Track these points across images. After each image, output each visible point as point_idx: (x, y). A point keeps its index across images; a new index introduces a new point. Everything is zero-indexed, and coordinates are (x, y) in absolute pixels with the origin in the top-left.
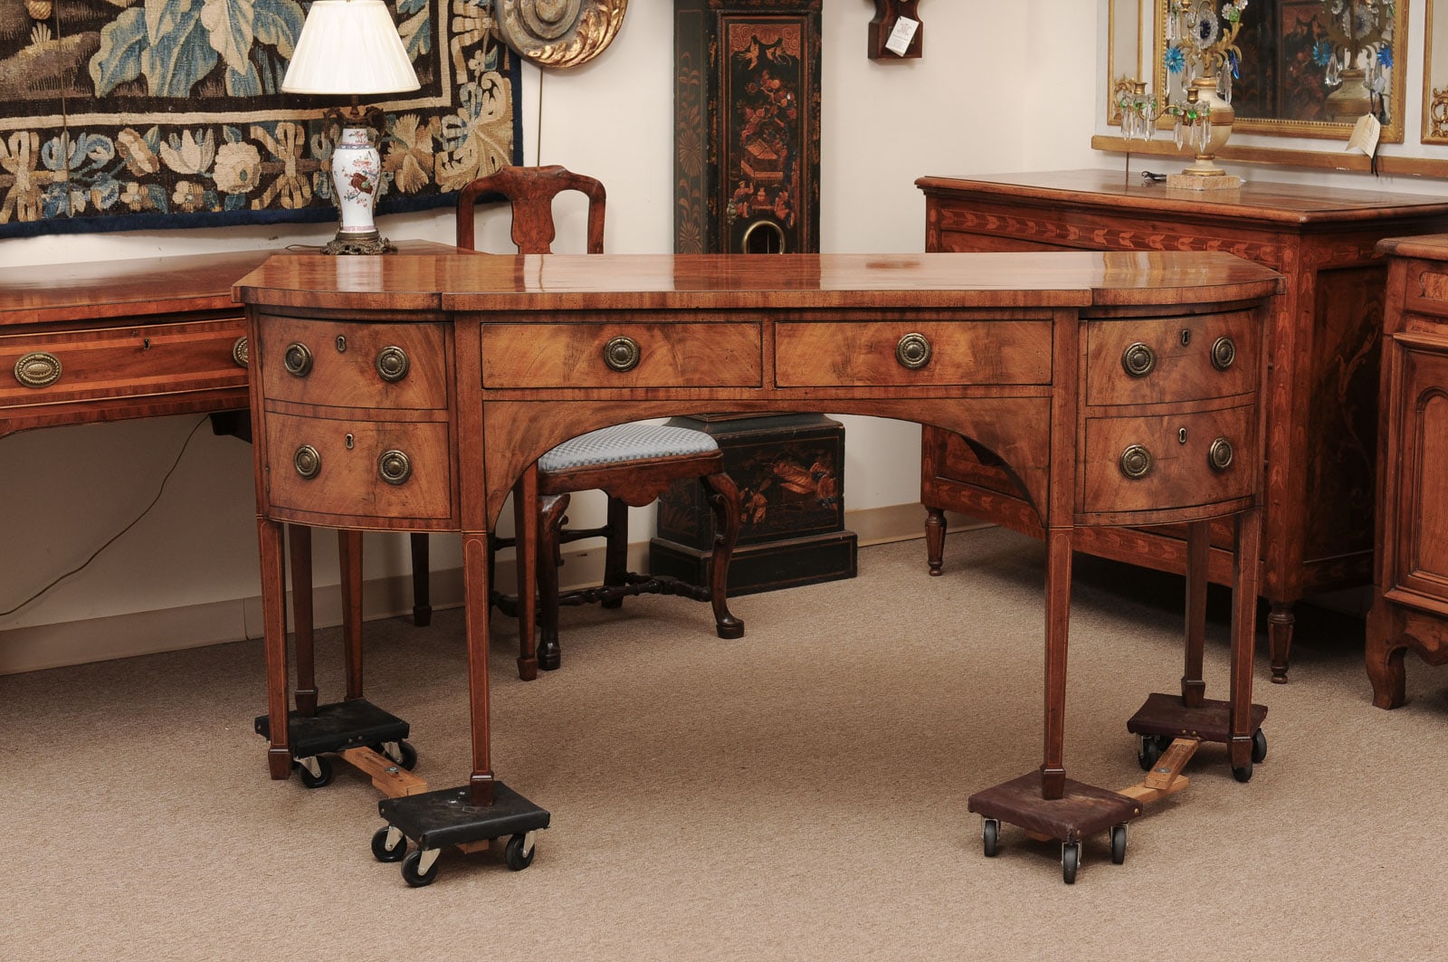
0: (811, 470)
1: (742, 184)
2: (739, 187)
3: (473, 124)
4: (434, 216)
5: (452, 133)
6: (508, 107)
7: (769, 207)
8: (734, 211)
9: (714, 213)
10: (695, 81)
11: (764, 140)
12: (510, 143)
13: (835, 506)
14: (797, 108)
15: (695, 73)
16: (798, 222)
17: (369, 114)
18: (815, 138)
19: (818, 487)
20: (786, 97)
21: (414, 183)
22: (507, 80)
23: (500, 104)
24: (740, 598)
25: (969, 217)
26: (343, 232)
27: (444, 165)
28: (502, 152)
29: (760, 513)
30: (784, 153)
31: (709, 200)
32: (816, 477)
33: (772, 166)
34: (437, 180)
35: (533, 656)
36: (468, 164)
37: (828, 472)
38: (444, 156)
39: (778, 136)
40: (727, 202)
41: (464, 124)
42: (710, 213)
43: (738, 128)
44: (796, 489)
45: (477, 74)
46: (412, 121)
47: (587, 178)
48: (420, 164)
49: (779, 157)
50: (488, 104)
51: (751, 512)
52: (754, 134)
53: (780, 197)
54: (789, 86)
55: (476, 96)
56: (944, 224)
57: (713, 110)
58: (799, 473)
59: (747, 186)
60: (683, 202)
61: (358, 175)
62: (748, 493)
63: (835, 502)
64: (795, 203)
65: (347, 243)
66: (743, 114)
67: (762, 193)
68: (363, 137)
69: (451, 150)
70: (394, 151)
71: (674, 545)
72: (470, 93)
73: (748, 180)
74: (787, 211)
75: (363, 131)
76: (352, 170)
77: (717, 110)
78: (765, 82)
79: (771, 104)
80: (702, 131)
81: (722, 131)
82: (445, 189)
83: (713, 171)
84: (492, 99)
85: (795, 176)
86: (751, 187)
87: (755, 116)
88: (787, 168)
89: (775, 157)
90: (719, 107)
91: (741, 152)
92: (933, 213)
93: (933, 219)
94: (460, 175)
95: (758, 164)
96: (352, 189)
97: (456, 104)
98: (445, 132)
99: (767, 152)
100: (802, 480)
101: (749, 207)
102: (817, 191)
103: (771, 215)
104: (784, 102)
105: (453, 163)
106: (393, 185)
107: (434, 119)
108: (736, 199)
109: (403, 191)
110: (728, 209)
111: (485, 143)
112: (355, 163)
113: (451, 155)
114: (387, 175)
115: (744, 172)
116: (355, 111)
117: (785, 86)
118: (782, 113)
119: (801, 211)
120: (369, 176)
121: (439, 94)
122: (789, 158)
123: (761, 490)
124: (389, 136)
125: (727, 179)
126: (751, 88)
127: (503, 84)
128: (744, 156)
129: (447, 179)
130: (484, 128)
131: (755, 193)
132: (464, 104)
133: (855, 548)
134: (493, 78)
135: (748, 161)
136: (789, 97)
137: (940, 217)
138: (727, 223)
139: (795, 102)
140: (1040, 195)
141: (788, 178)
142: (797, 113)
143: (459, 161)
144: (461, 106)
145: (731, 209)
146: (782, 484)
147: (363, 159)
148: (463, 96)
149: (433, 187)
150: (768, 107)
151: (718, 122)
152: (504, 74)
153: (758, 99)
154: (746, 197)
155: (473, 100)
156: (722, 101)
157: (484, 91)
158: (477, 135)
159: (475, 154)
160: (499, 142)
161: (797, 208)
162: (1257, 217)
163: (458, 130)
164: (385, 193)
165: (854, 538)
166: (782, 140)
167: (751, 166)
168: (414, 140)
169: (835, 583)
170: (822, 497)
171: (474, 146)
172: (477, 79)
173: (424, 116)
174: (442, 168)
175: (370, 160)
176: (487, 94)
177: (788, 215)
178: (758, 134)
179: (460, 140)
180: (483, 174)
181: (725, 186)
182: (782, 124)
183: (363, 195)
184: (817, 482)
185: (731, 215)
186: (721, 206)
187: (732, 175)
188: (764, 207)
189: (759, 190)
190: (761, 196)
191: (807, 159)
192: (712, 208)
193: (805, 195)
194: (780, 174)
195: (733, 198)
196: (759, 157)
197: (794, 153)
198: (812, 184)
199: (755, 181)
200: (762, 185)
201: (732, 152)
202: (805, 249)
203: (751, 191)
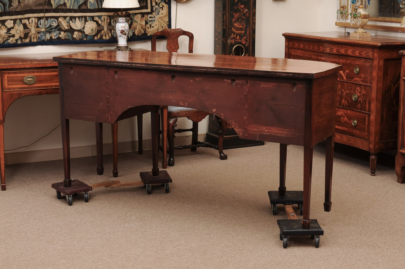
1: (232, 34)
2: (232, 35)
3: (157, 17)
4: (146, 42)
5: (151, 19)
6: (167, 12)
7: (240, 41)
8: (230, 42)
9: (224, 42)
10: (220, 5)
11: (239, 22)
12: (167, 22)
14: (249, 13)
15: (220, 3)
16: (249, 45)
17: (126, 14)
18: (254, 22)
20: (245, 10)
21: (140, 33)
22: (167, 5)
23: (165, 11)
24: (230, 150)
25: (296, 44)
26: (118, 46)
27: (148, 28)
28: (165, 25)
30: (245, 26)
31: (223, 39)
33: (241, 29)
34: (146, 32)
35: (166, 162)
36: (155, 28)
38: (148, 26)
39: (243, 21)
40: (228, 39)
41: (154, 17)
42: (223, 42)
43: (231, 19)
45: (158, 3)
46: (140, 16)
47: (188, 32)
48: (142, 28)
49: (243, 27)
50: (161, 11)
52: (236, 20)
53: (243, 38)
54: (246, 7)
55: (158, 9)
56: (290, 46)
57: (224, 13)
59: (234, 35)
60: (216, 39)
61: (122, 30)
64: (248, 40)
65: (119, 49)
66: (233, 15)
67: (238, 37)
68: (124, 20)
69: (150, 24)
70: (134, 24)
71: (212, 134)
72: (156, 8)
73: (234, 33)
74: (246, 42)
75: (124, 18)
76: (121, 29)
77: (225, 13)
78: (239, 6)
79: (241, 12)
80: (221, 19)
81: (227, 19)
82: (149, 35)
83: (224, 31)
84: (163, 10)
85: (248, 32)
86: (235, 35)
87: (236, 15)
88: (246, 30)
89: (242, 27)
90: (226, 13)
91: (232, 26)
92: (287, 43)
93: (287, 45)
94: (153, 31)
95: (237, 29)
96: (121, 34)
97: (152, 11)
98: (149, 19)
99: (240, 25)
101: (235, 41)
102: (254, 37)
103: (241, 43)
104: (245, 12)
105: (151, 27)
106: (134, 33)
107: (146, 16)
109: (137, 35)
111: (160, 22)
112: (121, 27)
113: (150, 25)
114: (132, 31)
115: (233, 31)
116: (122, 13)
117: (245, 7)
118: (244, 15)
119: (250, 42)
120: (125, 31)
121: (147, 8)
122: (246, 27)
124: (133, 20)
125: (228, 33)
126: (235, 8)
127: (166, 6)
129: (149, 32)
130: (160, 18)
131: (236, 37)
132: (154, 11)
134: (163, 4)
135: (234, 28)
136: (246, 10)
137: (289, 44)
138: (228, 45)
139: (248, 11)
140: (313, 38)
141: (246, 33)
142: (249, 14)
143: (153, 27)
144: (154, 12)
145: (229, 41)
147: (124, 26)
148: (154, 9)
149: (145, 34)
150: (240, 13)
151: (225, 17)
152: (166, 3)
153: (237, 11)
154: (234, 38)
155: (157, 10)
156: (227, 11)
157: (160, 8)
158: (158, 20)
159: (157, 25)
160: (164, 22)
161: (248, 41)
162: (368, 44)
163: (153, 18)
164: (132, 35)
166: (244, 22)
167: (235, 29)
168: (140, 21)
169: (258, 146)
171: (157, 23)
172: (158, 5)
173: (143, 14)
174: (148, 29)
175: (125, 26)
176: (161, 9)
177: (246, 43)
178: (237, 20)
179: (153, 21)
180: (160, 30)
181: (227, 35)
182: (244, 18)
183: (124, 36)
186: (226, 41)
187: (230, 32)
188: (239, 41)
189: (237, 36)
190: (238, 38)
191: (252, 28)
192: (224, 41)
193: (251, 37)
194: (244, 32)
195: (230, 38)
196: (237, 27)
197: (248, 26)
198: (253, 34)
199: (236, 34)
200: (238, 35)
201: (229, 25)
202: (251, 53)
203: (235, 36)
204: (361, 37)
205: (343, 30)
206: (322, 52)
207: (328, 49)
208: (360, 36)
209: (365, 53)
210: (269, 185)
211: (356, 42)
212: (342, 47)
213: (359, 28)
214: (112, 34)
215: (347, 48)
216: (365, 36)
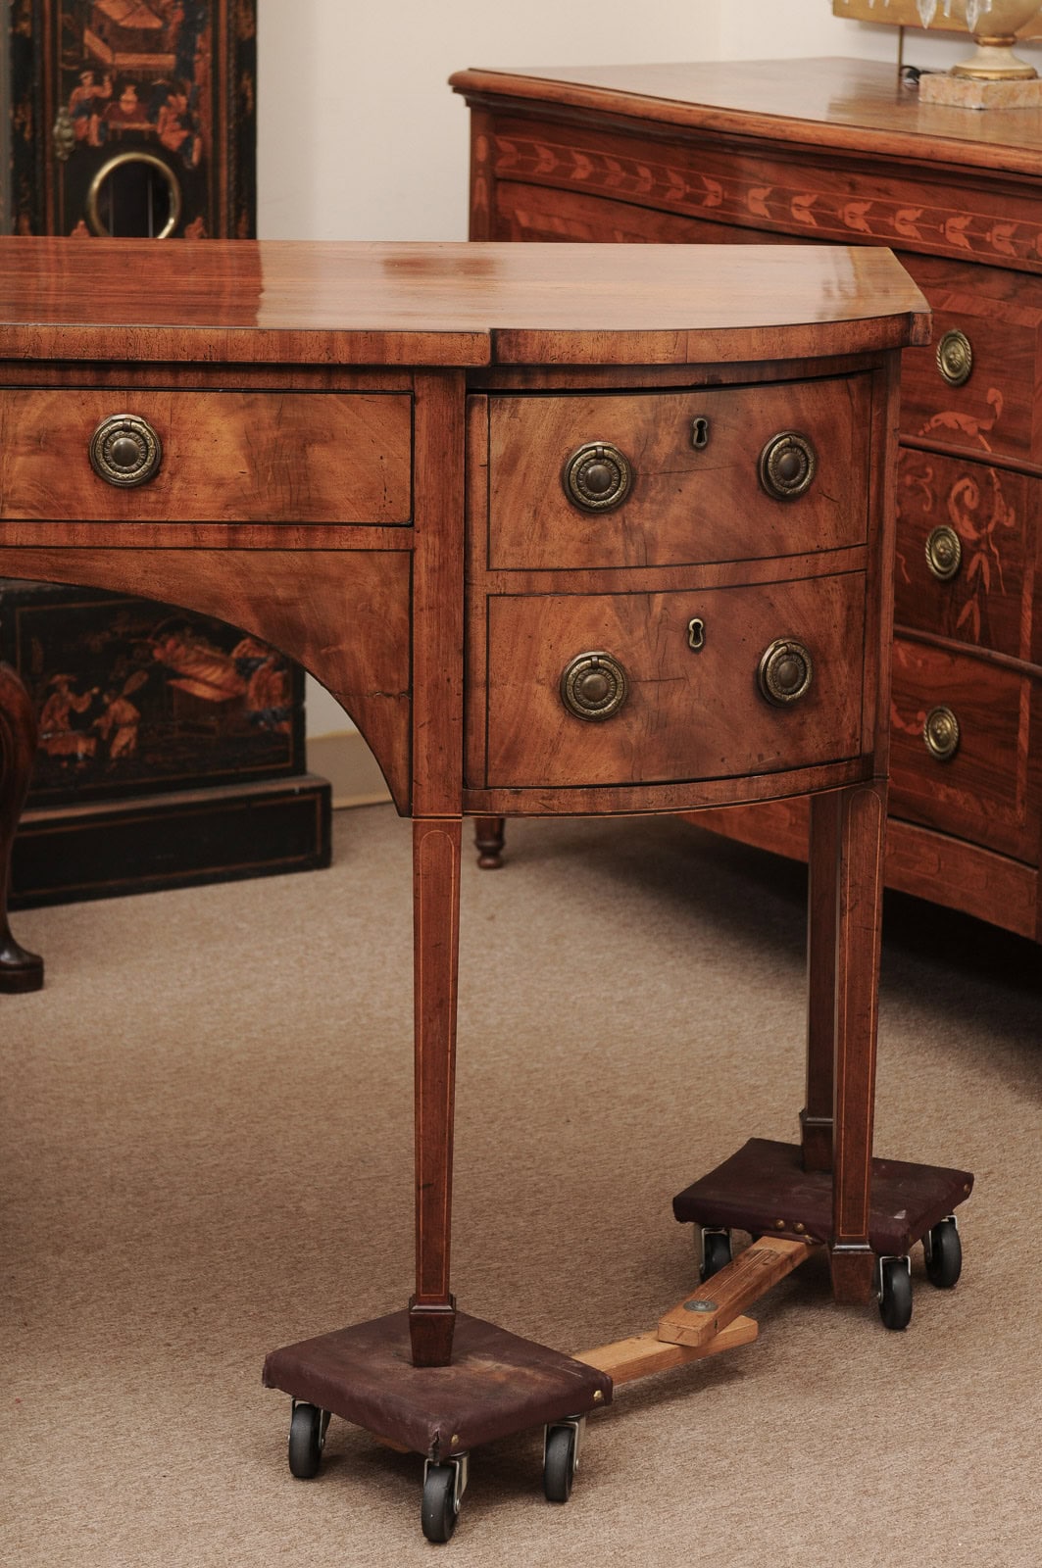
0: (235, 654)
1: (87, 77)
2: (80, 83)
7: (145, 126)
8: (68, 133)
9: (27, 136)
13: (286, 727)
16: (209, 156)
19: (250, 689)
24: (77, 907)
25: (544, 154)
29: (125, 738)
30: (178, 16)
31: (15, 109)
32: (244, 669)
33: (150, 42)
37: (271, 659)
40: (55, 114)
42: (17, 137)
49: (167, 23)
51: (105, 736)
53: (169, 106)
56: (502, 166)
58: (209, 661)
59: (98, 81)
62: (96, 699)
63: (286, 719)
64: (203, 118)
67: (129, 96)
73: (99, 70)
74: (184, 134)
83: (23, 51)
85: (202, 65)
86: (107, 84)
88: (185, 47)
89: (156, 24)
91: (84, 13)
92: (482, 144)
93: (482, 156)
95: (122, 38)
99: (142, 14)
100: (215, 674)
101: (103, 125)
102: (250, 94)
103: (150, 142)
108: (72, 109)
110: (56, 129)
115: (91, 53)
119: (216, 135)
122: (189, 27)
123: (126, 691)
125: (55, 69)
128: (90, 22)
131: (116, 96)
133: (327, 811)
135: (99, 31)
137: (494, 152)
138: (54, 159)
141: (185, 67)
145: (62, 128)
146: (173, 682)
154: (96, 105)
161: (206, 127)
165: (325, 791)
167: (105, 41)
169: (282, 880)
170: (256, 707)
177: (187, 144)
181: (49, 80)
184: (248, 678)
185: (63, 140)
186: (42, 124)
187: (64, 58)
188: (136, 126)
189: (123, 91)
190: (128, 102)
191: (229, 31)
192: (23, 125)
193: (223, 101)
194: (169, 60)
195: (66, 104)
196: (122, 24)
197: (200, 17)
198: (239, 78)
199: (114, 73)
200: (130, 82)
201: (63, 12)
202: (223, 212)
203: (106, 91)
204: (996, 109)
205: (883, 50)
206: (718, 218)
207: (754, 198)
208: (989, 105)
209: (1014, 236)
210: (310, 1206)
211: (950, 150)
212: (853, 186)
213: (987, 44)
215: (886, 192)
216: (1021, 102)
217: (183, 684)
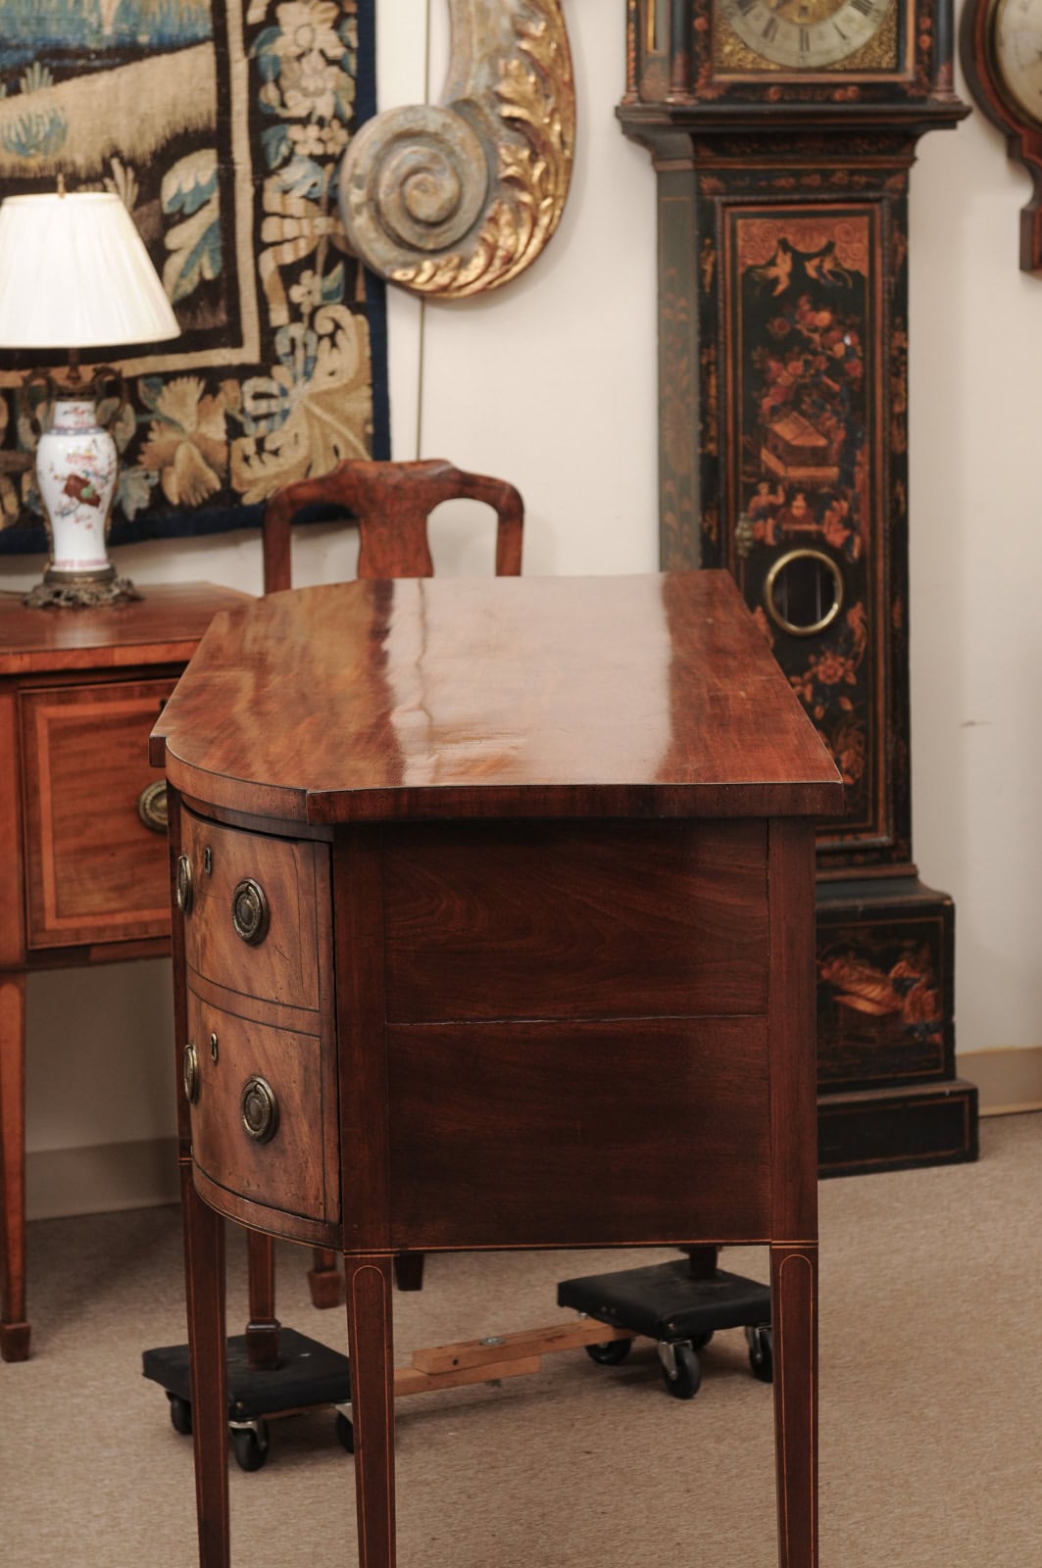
0: (892, 974)
1: (764, 488)
2: (757, 493)
3: (301, 391)
4: (235, 543)
5: (263, 407)
6: (361, 363)
7: (813, 527)
8: (747, 534)
9: (713, 537)
10: (682, 317)
11: (803, 414)
12: (366, 422)
13: (937, 1038)
14: (863, 359)
15: (682, 303)
16: (868, 551)
17: (97, 380)
18: (898, 409)
19: (906, 1005)
20: (842, 340)
21: (194, 488)
22: (361, 318)
23: (349, 356)
26: (55, 569)
27: (246, 459)
28: (351, 437)
30: (840, 435)
31: (703, 515)
32: (901, 987)
33: (818, 457)
34: (235, 484)
36: (292, 458)
37: (924, 979)
38: (248, 445)
39: (828, 407)
40: (737, 519)
41: (284, 392)
42: (705, 539)
43: (755, 394)
44: (864, 1006)
45: (306, 309)
46: (192, 388)
47: (490, 480)
48: (206, 457)
49: (831, 441)
50: (328, 359)
52: (784, 404)
53: (833, 510)
54: (848, 322)
55: (305, 346)
57: (709, 364)
58: (870, 980)
59: (773, 491)
60: (670, 518)
61: (76, 478)
63: (937, 1031)
64: (862, 519)
65: (58, 587)
66: (765, 371)
67: (799, 502)
68: (86, 416)
69: (260, 434)
70: (159, 439)
72: (293, 341)
73: (774, 482)
74: (847, 533)
75: (86, 406)
76: (66, 469)
77: (716, 363)
78: (803, 317)
79: (815, 353)
80: (694, 400)
81: (726, 399)
82: (251, 498)
83: (710, 468)
84: (335, 350)
85: (861, 475)
86: (780, 493)
87: (786, 374)
88: (847, 461)
89: (822, 442)
90: (721, 359)
91: (761, 435)
94: (277, 476)
95: (793, 455)
96: (65, 499)
97: (269, 359)
98: (250, 405)
99: (810, 434)
100: (875, 992)
101: (777, 527)
102: (902, 498)
103: (818, 541)
104: (839, 350)
105: (265, 456)
106: (158, 493)
107: (229, 386)
108: (751, 514)
109: (175, 500)
110: (738, 532)
111: (322, 423)
112: (70, 458)
113: (260, 444)
114: (147, 477)
115: (767, 468)
116: (74, 374)
117: (840, 323)
118: (836, 368)
119: (873, 533)
120: (93, 480)
121: (237, 341)
122: (850, 444)
124: (150, 412)
125: (736, 480)
126: (777, 327)
127: (355, 328)
128: (766, 441)
129: (253, 483)
130: (318, 398)
131: (788, 502)
132: (283, 359)
133: (975, 1115)
134: (337, 316)
135: (774, 450)
136: (848, 341)
138: (737, 557)
139: (859, 348)
141: (847, 478)
142: (864, 367)
143: (275, 453)
144: (278, 362)
145: (743, 530)
146: (839, 998)
147: (82, 452)
148: (282, 346)
149: (228, 495)
150: (810, 357)
151: (718, 386)
152: (355, 308)
153: (792, 345)
154: (771, 511)
155: (300, 353)
156: (725, 350)
157: (320, 338)
158: (309, 413)
159: (304, 442)
160: (347, 420)
161: (865, 529)
163: (273, 402)
164: (144, 504)
165: (972, 1094)
166: (836, 413)
167: (779, 457)
168: (194, 419)
169: (935, 1170)
170: (911, 1021)
171: (303, 429)
172: (306, 319)
173: (212, 380)
174: (244, 466)
175: (94, 452)
176: (326, 343)
177: (849, 541)
178: (793, 403)
179: (277, 419)
180: (320, 470)
181: (731, 491)
182: (836, 387)
183: (85, 509)
184: (904, 995)
185: (743, 540)
186: (725, 526)
187: (745, 473)
188: (806, 527)
189: (794, 499)
190: (797, 508)
191: (884, 445)
192: (710, 529)
193: (880, 505)
194: (833, 472)
195: (746, 510)
196: (794, 443)
197: (859, 435)
198: (893, 486)
199: (787, 483)
200: (800, 490)
201: (744, 434)
202: (880, 598)
203: (780, 499)
214: (25, 499)
217: (846, 999)
